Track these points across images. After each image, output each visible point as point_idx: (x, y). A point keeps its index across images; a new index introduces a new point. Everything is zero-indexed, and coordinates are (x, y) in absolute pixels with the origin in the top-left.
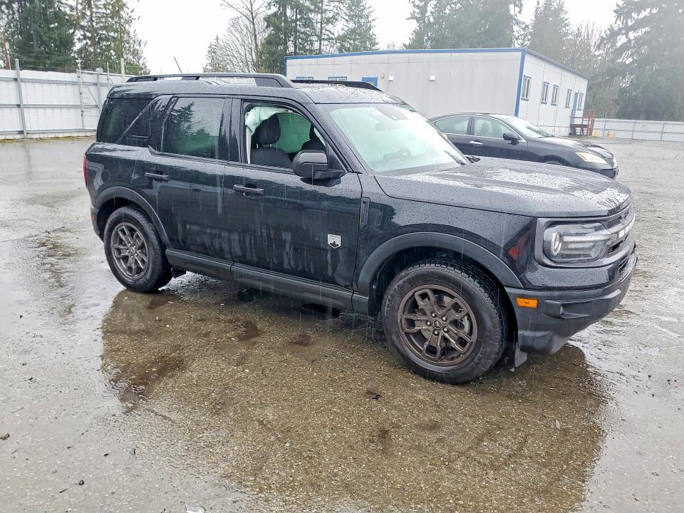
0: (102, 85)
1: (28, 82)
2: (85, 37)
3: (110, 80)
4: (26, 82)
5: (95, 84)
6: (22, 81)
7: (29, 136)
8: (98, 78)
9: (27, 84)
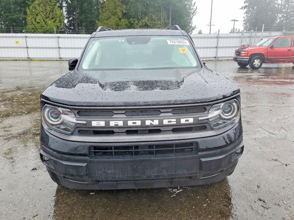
0: (252, 37)
1: (222, 38)
2: (283, 16)
3: (256, 35)
4: (221, 38)
5: (249, 37)
6: (219, 38)
7: (218, 59)
8: (251, 34)
9: (221, 39)
